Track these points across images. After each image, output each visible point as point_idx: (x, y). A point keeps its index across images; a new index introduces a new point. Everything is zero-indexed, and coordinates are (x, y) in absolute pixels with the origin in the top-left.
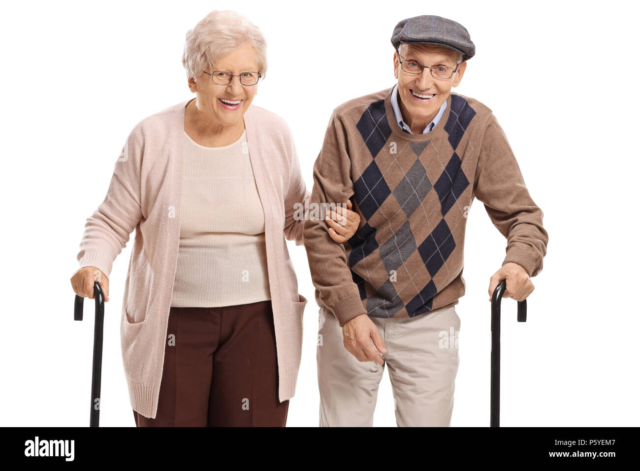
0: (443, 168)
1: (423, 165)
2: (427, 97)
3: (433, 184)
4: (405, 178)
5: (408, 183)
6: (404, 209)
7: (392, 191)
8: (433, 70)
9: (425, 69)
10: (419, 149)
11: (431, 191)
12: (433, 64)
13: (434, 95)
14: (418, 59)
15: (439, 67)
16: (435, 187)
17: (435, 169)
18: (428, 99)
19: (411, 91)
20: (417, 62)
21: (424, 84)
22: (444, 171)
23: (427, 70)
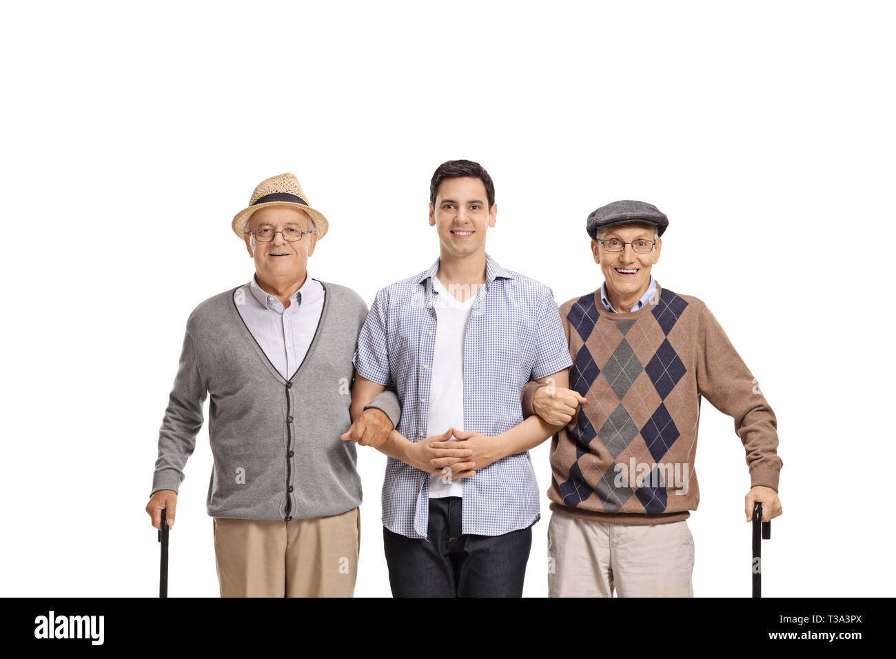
0: (654, 351)
1: (630, 344)
2: (632, 271)
3: (644, 366)
4: (612, 356)
5: (615, 361)
6: (612, 388)
7: (601, 370)
8: (634, 245)
9: (626, 245)
10: (625, 326)
11: (642, 373)
12: (632, 239)
13: (638, 270)
14: (619, 237)
15: (639, 242)
16: (645, 369)
17: (646, 350)
18: (633, 273)
19: (616, 269)
20: (617, 239)
21: (627, 259)
22: (655, 355)
23: (628, 247)
